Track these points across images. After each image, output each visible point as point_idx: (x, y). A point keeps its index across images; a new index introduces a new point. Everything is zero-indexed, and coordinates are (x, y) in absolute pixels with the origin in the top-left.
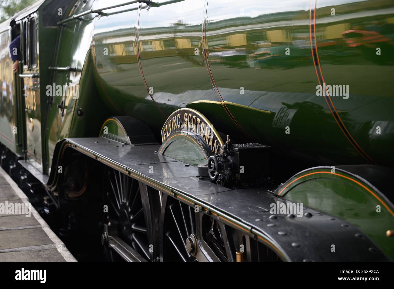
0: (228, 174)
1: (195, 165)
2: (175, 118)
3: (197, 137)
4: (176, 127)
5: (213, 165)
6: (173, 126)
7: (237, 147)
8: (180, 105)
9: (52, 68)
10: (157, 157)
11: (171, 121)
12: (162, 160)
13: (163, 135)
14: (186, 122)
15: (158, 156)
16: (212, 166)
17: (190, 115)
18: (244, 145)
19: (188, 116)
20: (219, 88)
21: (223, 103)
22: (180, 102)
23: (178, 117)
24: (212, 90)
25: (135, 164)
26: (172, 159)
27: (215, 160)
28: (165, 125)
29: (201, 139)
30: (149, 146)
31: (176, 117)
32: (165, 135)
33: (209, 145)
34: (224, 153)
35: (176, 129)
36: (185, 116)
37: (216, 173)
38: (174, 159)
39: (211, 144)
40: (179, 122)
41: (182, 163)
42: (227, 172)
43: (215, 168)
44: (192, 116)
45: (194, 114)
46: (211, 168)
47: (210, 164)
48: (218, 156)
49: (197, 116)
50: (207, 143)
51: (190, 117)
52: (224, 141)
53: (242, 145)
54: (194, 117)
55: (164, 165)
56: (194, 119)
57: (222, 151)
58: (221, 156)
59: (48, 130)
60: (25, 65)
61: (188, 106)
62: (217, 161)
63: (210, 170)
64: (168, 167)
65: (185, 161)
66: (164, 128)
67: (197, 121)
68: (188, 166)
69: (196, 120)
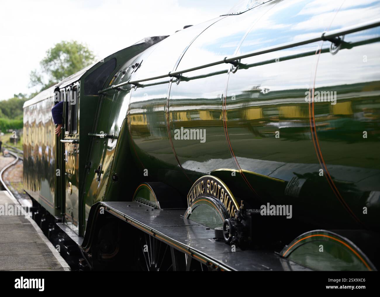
1: (214, 229)
2: (199, 184)
3: (217, 203)
4: (200, 193)
5: (228, 227)
6: (198, 192)
7: (250, 212)
8: (205, 172)
9: (91, 134)
10: (183, 220)
11: (196, 187)
12: (187, 224)
13: (189, 200)
14: (208, 188)
16: (226, 229)
17: (212, 182)
18: (257, 210)
19: (210, 183)
23: (202, 184)
25: (161, 226)
26: (196, 223)
27: (229, 224)
28: (191, 191)
29: (221, 204)
30: (177, 211)
31: (201, 183)
32: (190, 200)
33: (227, 210)
34: (238, 218)
35: (200, 195)
36: (208, 183)
37: (230, 235)
38: (197, 223)
39: (229, 209)
40: (202, 188)
41: (204, 226)
42: (240, 236)
43: (229, 231)
44: (214, 183)
45: (215, 181)
46: (226, 230)
48: (233, 220)
49: (218, 183)
50: (226, 208)
51: (212, 183)
52: (239, 205)
53: (256, 210)
54: (215, 183)
55: (188, 228)
56: (215, 186)
57: (236, 216)
58: (235, 220)
59: (85, 194)
60: (67, 131)
61: (213, 173)
62: (231, 225)
63: (225, 232)
64: (192, 229)
65: (207, 225)
66: (189, 194)
67: (217, 188)
68: (209, 229)
69: (217, 186)
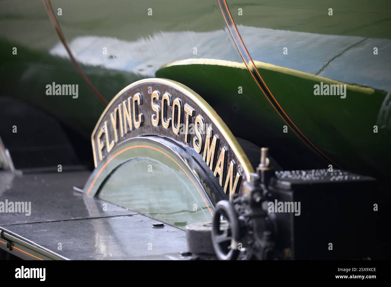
0: (265, 248)
1: (179, 225)
2: (127, 103)
3: (184, 154)
5: (225, 225)
6: (123, 125)
7: (287, 179)
8: (141, 70)
10: (81, 203)
11: (118, 111)
12: (92, 212)
13: (97, 146)
14: (155, 113)
15: (82, 201)
16: (222, 228)
17: (166, 96)
18: (304, 173)
19: (161, 98)
20: (241, 27)
21: (250, 66)
22: (140, 63)
23: (136, 101)
24: (222, 31)
25: (26, 222)
26: (120, 209)
27: (230, 213)
28: (102, 122)
29: (193, 157)
31: (131, 100)
32: (101, 146)
33: (215, 175)
34: (253, 193)
35: (129, 132)
36: (154, 99)
37: (233, 245)
38: (124, 210)
39: (219, 170)
40: (137, 114)
41: (146, 219)
42: (261, 243)
43: (230, 234)
44: (172, 99)
45: (176, 94)
46: (220, 233)
47: (217, 223)
48: (239, 203)
49: (185, 100)
50: (211, 168)
51: (165, 101)
52: (254, 163)
53: (301, 174)
54: (177, 101)
55: (98, 225)
56: (176, 106)
57: (248, 188)
58: (246, 202)
61: (162, 73)
62: (237, 215)
63: (217, 240)
64: (109, 230)
65: (152, 215)
66: (98, 130)
67: (183, 113)
68: (161, 226)
69: (182, 108)
